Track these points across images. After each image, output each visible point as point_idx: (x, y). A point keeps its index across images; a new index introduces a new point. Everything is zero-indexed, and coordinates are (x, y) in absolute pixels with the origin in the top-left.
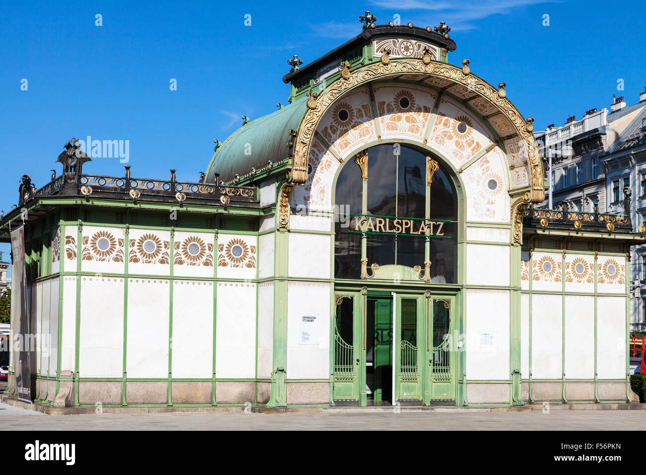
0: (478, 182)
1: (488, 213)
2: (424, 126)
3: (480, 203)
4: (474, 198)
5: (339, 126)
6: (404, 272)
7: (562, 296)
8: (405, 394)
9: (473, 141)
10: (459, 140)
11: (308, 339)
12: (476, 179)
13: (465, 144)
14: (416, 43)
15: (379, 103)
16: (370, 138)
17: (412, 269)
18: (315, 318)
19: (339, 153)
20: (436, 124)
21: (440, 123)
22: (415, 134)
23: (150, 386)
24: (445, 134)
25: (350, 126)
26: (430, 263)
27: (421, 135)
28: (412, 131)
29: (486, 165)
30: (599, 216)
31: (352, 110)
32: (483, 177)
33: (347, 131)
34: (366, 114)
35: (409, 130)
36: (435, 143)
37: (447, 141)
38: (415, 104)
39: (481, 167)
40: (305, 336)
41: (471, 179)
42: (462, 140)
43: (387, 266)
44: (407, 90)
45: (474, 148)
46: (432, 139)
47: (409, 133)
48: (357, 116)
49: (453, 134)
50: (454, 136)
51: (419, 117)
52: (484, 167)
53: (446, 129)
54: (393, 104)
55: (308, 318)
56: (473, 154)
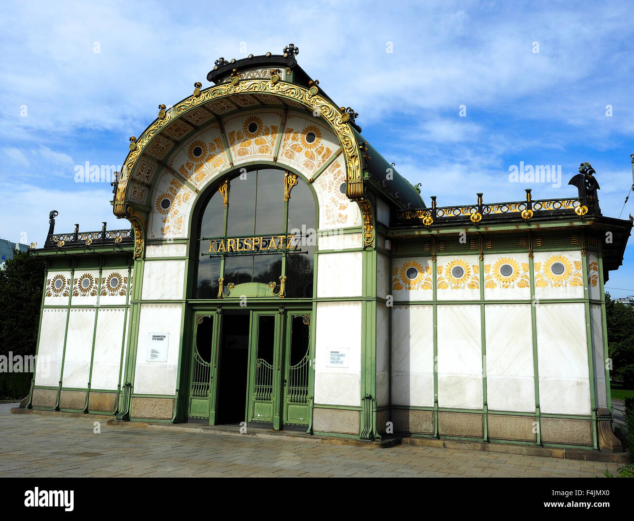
0: (330, 188)
1: (340, 219)
2: (273, 145)
3: (332, 210)
4: (326, 206)
5: (194, 162)
6: (259, 288)
7: (480, 306)
8: (259, 415)
9: (323, 148)
10: (309, 150)
11: (156, 356)
12: (328, 185)
13: (315, 153)
14: (262, 72)
15: (229, 133)
16: (224, 167)
17: (267, 285)
18: (165, 337)
19: (196, 185)
20: (285, 140)
21: (288, 138)
22: (265, 154)
23: (75, 395)
24: (294, 147)
25: (204, 159)
26: (285, 277)
27: (271, 154)
28: (262, 152)
29: (338, 169)
30: (533, 204)
31: (205, 145)
32: (335, 182)
33: (201, 165)
34: (218, 146)
35: (259, 152)
36: (285, 158)
37: (297, 154)
38: (262, 126)
39: (332, 173)
40: (154, 354)
41: (322, 186)
42: (312, 150)
43: (242, 285)
44: (254, 115)
45: (325, 155)
46: (282, 156)
47: (259, 154)
48: (210, 150)
49: (302, 146)
50: (304, 148)
51: (268, 138)
52: (336, 172)
53: (295, 143)
54: (242, 131)
55: (157, 336)
56: (324, 161)
